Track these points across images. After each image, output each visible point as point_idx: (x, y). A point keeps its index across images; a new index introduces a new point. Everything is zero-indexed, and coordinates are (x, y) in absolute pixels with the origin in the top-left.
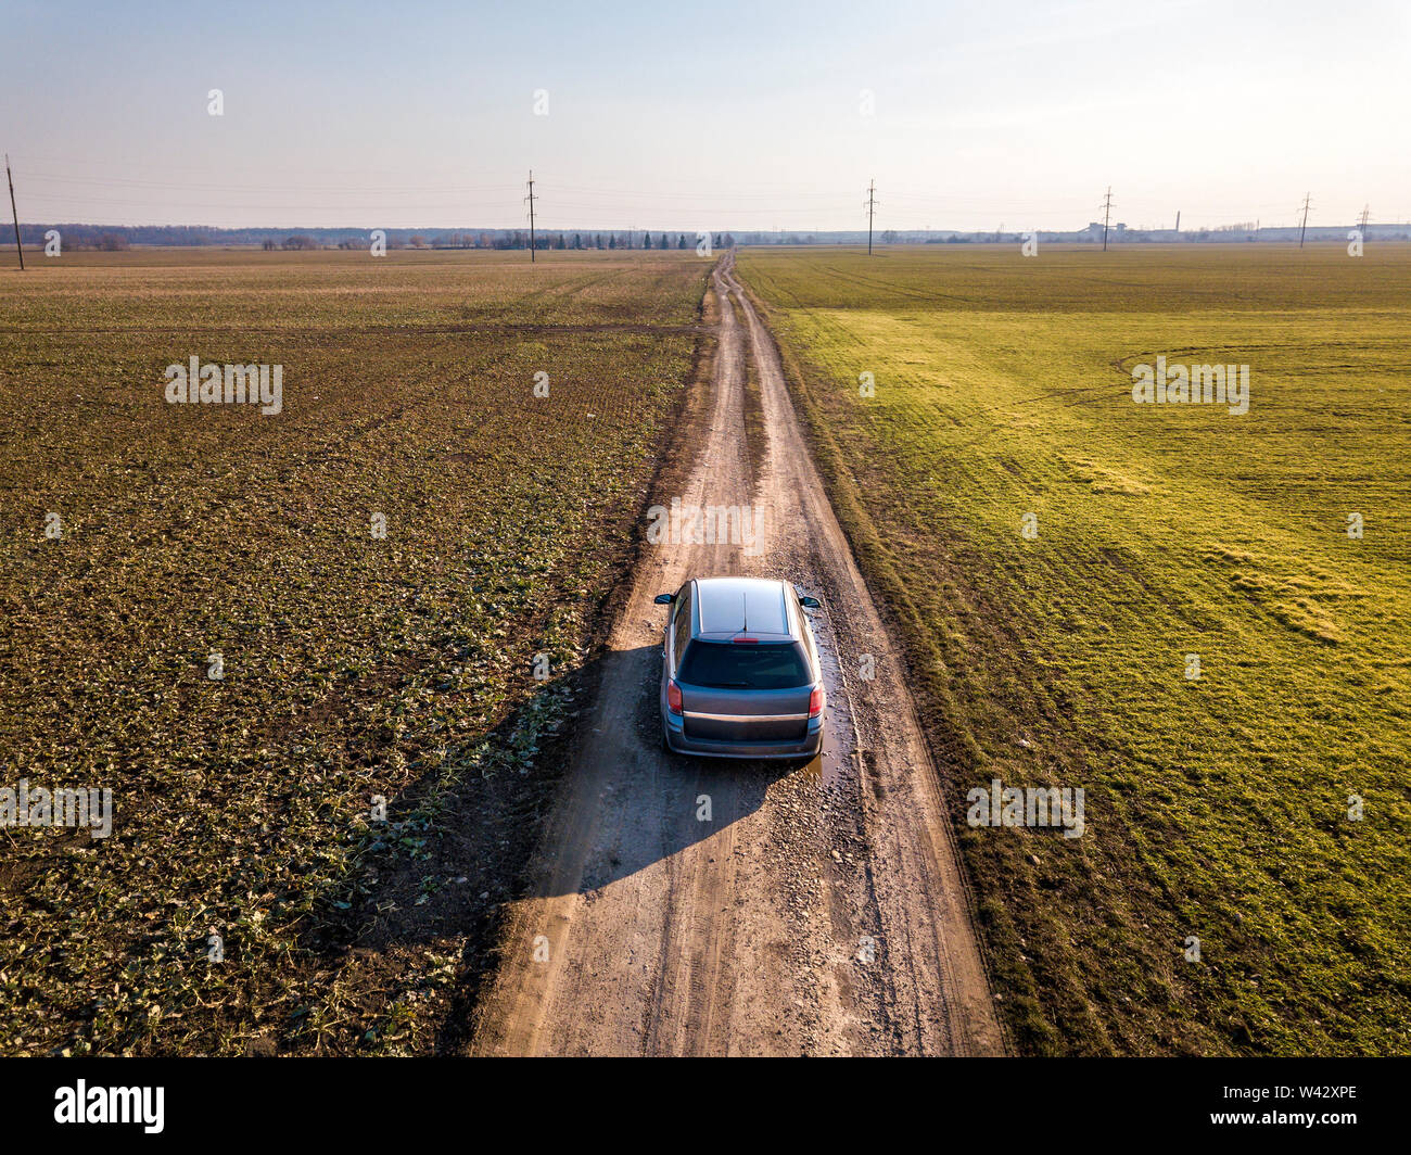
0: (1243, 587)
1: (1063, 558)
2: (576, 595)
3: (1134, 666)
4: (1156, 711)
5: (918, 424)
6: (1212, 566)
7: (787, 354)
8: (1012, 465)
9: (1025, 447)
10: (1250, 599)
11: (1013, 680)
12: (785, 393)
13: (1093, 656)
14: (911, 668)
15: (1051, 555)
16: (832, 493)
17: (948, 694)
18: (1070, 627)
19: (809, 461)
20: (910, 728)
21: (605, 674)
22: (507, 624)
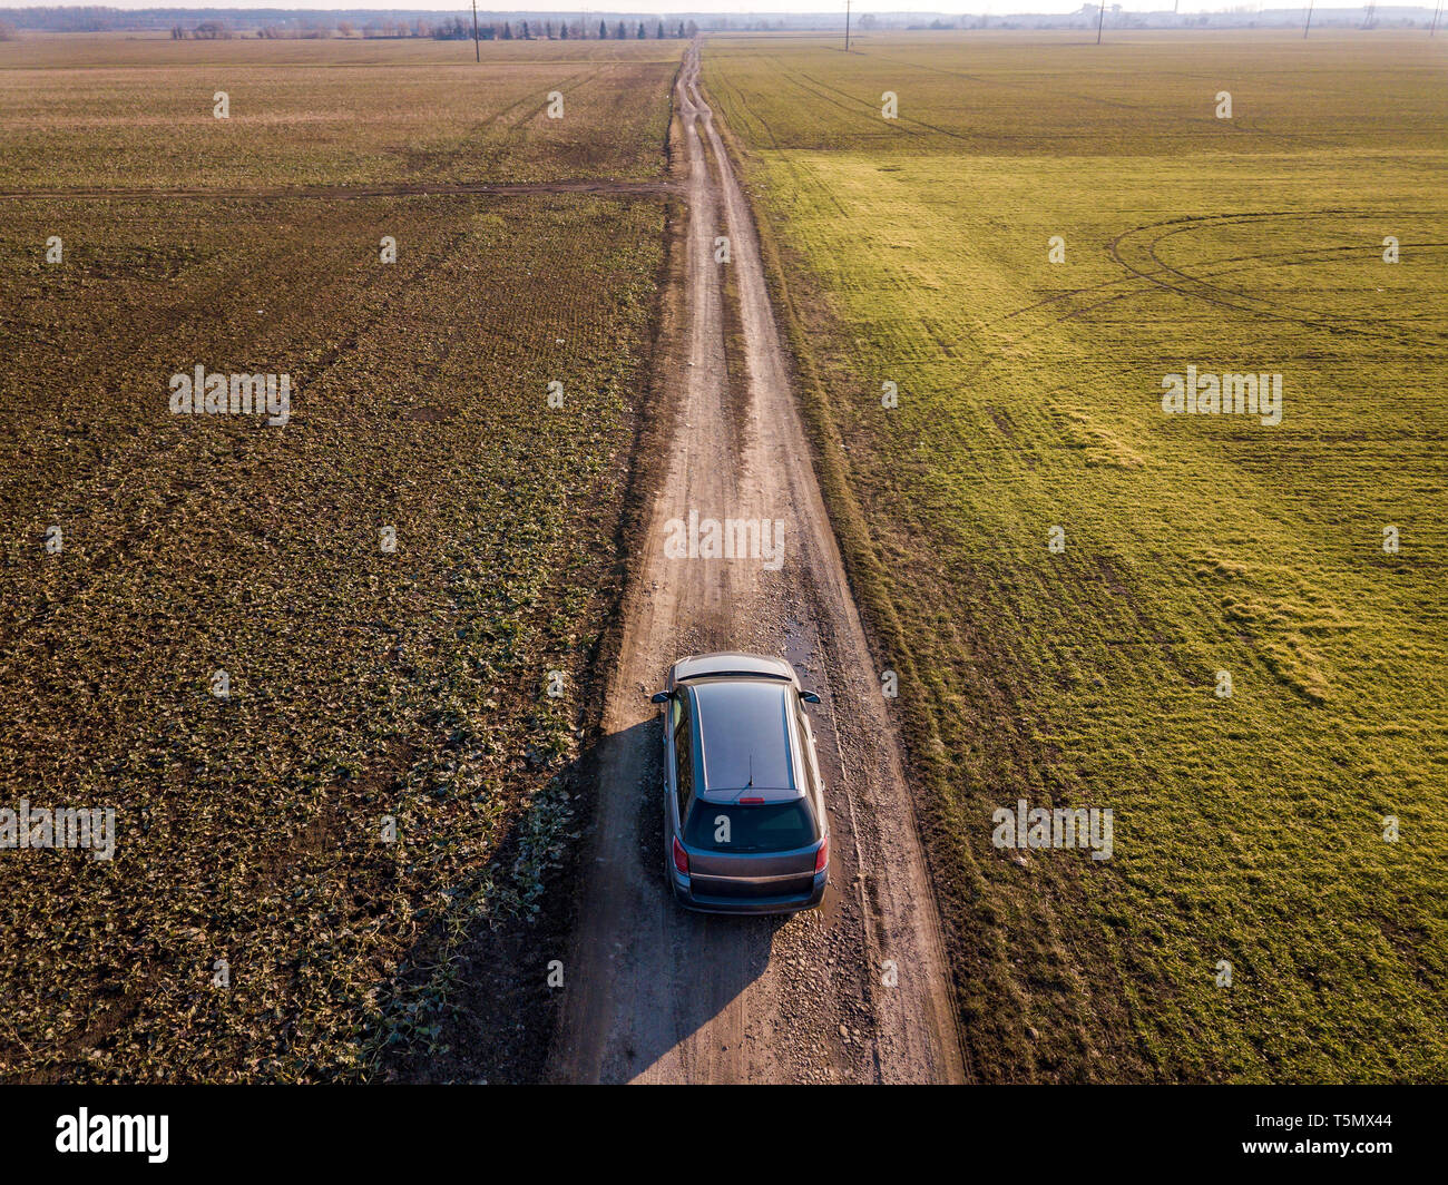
0: (1235, 618)
1: (1057, 571)
2: (565, 643)
3: (1128, 740)
4: (1148, 810)
5: (905, 353)
6: (1205, 584)
7: (764, 230)
8: (1003, 419)
9: (1017, 390)
10: (1242, 633)
11: (1009, 764)
12: (766, 300)
13: (1088, 726)
14: (909, 751)
15: (1047, 570)
16: (821, 470)
17: (946, 787)
18: (1066, 683)
19: (795, 416)
20: (910, 842)
21: (603, 771)
22: (497, 690)
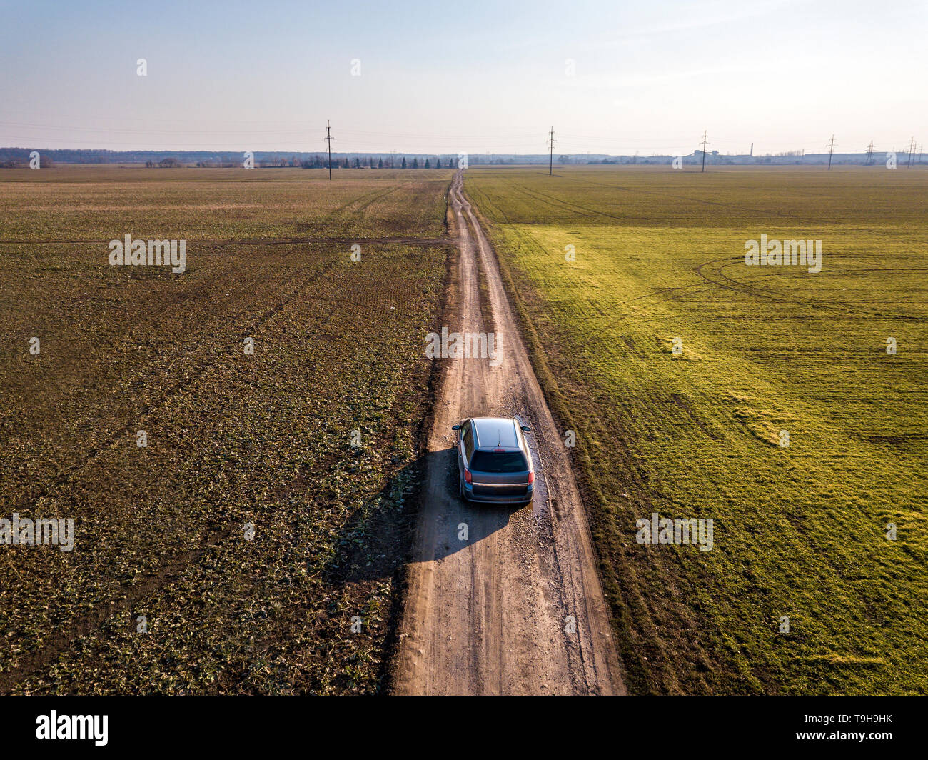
0: (739, 416)
1: (652, 399)
2: (406, 422)
3: (679, 458)
4: (686, 480)
5: (579, 314)
6: (726, 404)
7: (502, 261)
8: (630, 342)
9: (638, 330)
10: (741, 422)
11: (622, 465)
12: (503, 291)
13: (660, 453)
14: (574, 459)
15: (646, 398)
16: (533, 360)
17: (591, 472)
18: (651, 438)
19: (519, 339)
20: (573, 489)
21: (429, 464)
22: (375, 438)
